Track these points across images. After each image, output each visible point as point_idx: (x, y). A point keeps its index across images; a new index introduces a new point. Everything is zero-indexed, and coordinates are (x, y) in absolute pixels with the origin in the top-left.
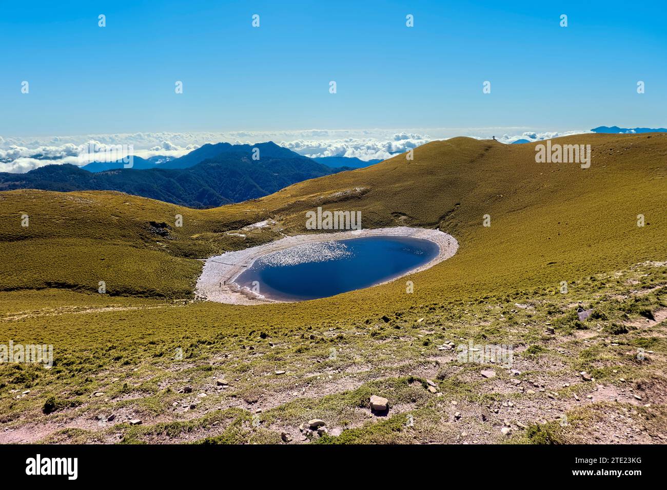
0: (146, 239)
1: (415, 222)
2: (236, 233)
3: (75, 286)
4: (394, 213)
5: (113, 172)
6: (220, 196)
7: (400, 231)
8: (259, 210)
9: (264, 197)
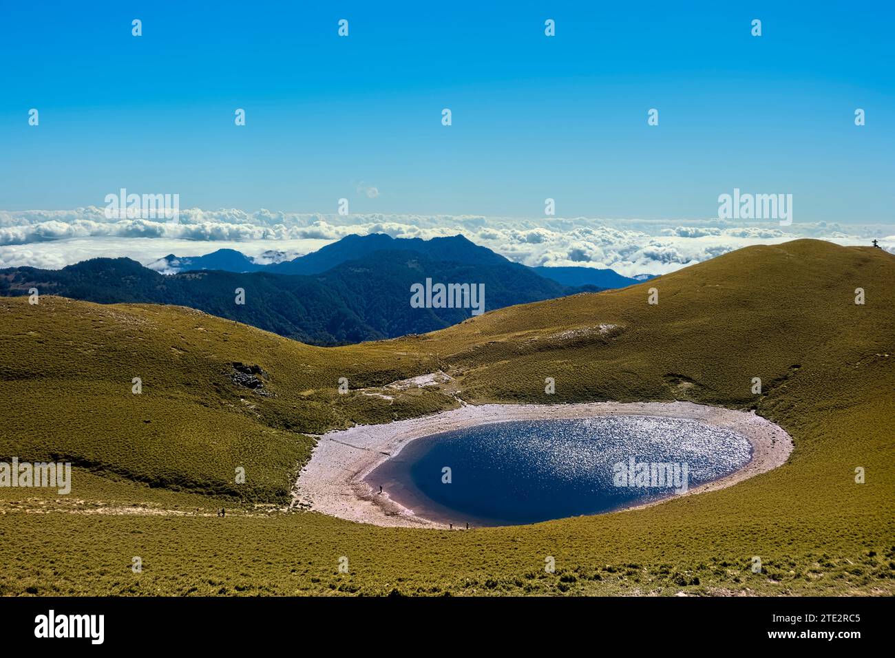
0: (224, 393)
1: (709, 396)
2: (378, 391)
3: (96, 464)
4: (669, 375)
5: (193, 275)
6: (365, 326)
7: (678, 410)
8: (423, 354)
9: (434, 332)
